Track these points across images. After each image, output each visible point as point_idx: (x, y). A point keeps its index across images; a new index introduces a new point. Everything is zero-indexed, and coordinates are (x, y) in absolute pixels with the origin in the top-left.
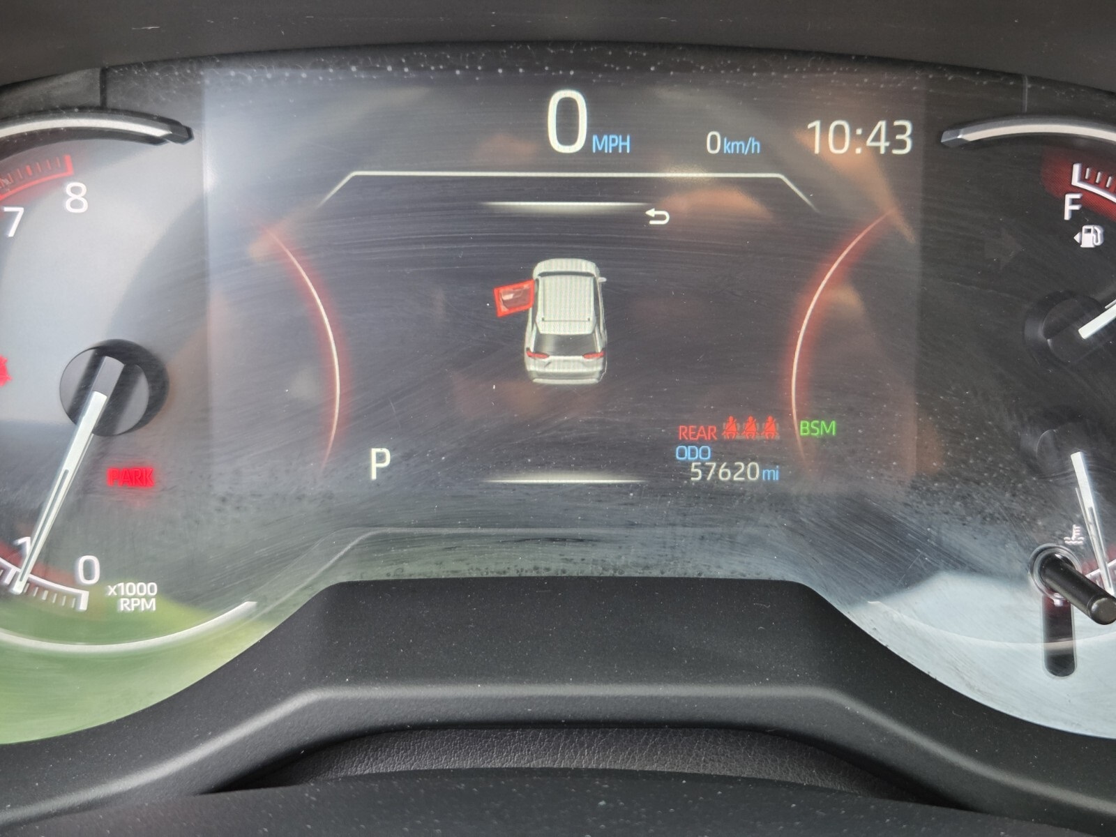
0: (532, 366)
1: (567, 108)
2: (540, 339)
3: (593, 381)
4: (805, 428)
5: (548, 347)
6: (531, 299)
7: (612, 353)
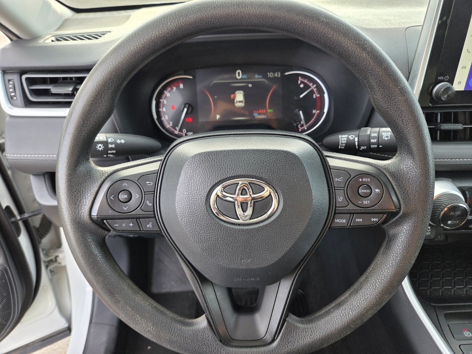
0: (236, 104)
1: (239, 73)
2: (237, 101)
3: (243, 106)
4: (269, 111)
5: (238, 102)
6: (235, 96)
7: (245, 103)
